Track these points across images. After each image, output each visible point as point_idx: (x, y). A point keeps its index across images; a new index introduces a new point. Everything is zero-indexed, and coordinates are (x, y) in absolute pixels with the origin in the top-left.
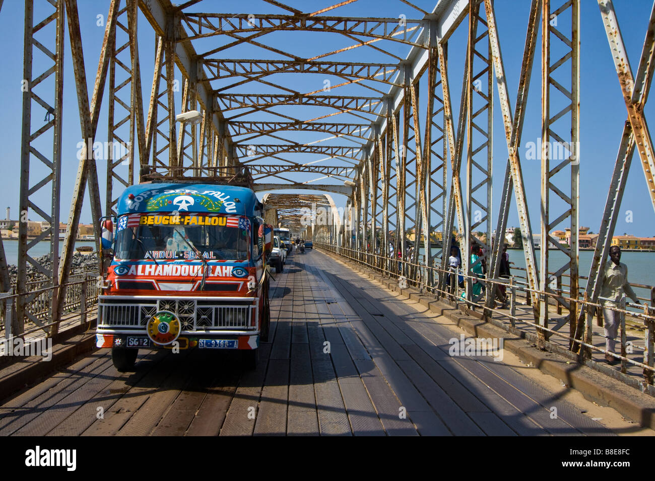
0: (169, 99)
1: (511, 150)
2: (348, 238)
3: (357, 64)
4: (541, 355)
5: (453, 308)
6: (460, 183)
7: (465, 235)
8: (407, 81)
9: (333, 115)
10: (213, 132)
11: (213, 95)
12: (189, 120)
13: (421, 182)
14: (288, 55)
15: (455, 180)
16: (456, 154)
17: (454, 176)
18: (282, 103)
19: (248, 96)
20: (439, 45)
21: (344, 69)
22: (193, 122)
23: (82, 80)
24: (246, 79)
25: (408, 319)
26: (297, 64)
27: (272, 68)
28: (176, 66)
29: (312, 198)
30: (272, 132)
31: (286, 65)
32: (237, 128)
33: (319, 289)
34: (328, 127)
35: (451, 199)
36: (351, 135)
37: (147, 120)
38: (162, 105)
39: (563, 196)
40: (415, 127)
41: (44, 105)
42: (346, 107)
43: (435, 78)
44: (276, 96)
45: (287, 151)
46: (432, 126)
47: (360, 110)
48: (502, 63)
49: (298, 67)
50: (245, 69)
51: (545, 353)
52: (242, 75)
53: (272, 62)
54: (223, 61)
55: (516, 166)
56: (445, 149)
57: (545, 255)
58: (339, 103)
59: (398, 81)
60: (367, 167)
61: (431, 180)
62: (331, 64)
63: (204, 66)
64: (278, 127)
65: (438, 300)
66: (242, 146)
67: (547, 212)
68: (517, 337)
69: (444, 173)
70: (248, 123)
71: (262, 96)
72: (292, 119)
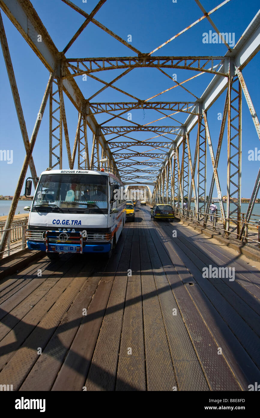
0: (97, 155)
1: (214, 169)
2: (154, 200)
3: (158, 142)
4: (228, 241)
5: (192, 223)
6: (194, 181)
7: (196, 199)
8: (175, 147)
9: (150, 160)
10: (111, 166)
11: (111, 154)
12: (104, 162)
13: (180, 181)
14: (135, 140)
15: (193, 180)
16: (193, 172)
17: (192, 179)
18: (134, 156)
19: (122, 154)
20: (186, 135)
21: (154, 144)
22: (105, 162)
23: (69, 148)
24: (122, 148)
25: (177, 227)
26: (139, 143)
27: (130, 144)
28: (99, 144)
29: (142, 187)
30: (130, 166)
31: (135, 143)
32: (119, 165)
33: (146, 216)
34: (148, 164)
35: (191, 187)
36: (156, 166)
37: (90, 162)
38: (95, 157)
39: (235, 185)
40: (178, 163)
41: (56, 156)
42: (154, 157)
43: (185, 146)
44: (131, 154)
45: (135, 172)
46: (184, 162)
47: (159, 158)
48: (210, 139)
49: (139, 144)
50: (122, 145)
51: (229, 240)
52: (121, 147)
53: (130, 143)
54: (114, 143)
55: (216, 175)
56: (188, 170)
57: (228, 206)
58: (152, 156)
59: (172, 148)
60: (161, 177)
61: (184, 180)
62: (150, 143)
63: (109, 145)
64: (132, 164)
65: (187, 220)
66: (120, 170)
67: (229, 191)
68: (217, 234)
69: (188, 178)
70: (122, 163)
71: (127, 154)
72: (136, 161)
